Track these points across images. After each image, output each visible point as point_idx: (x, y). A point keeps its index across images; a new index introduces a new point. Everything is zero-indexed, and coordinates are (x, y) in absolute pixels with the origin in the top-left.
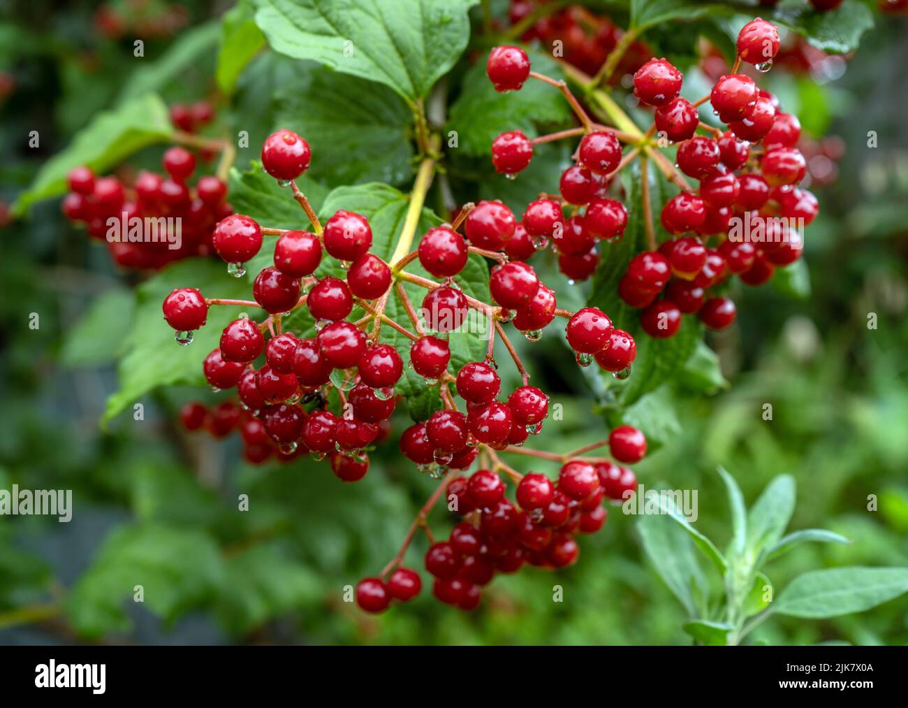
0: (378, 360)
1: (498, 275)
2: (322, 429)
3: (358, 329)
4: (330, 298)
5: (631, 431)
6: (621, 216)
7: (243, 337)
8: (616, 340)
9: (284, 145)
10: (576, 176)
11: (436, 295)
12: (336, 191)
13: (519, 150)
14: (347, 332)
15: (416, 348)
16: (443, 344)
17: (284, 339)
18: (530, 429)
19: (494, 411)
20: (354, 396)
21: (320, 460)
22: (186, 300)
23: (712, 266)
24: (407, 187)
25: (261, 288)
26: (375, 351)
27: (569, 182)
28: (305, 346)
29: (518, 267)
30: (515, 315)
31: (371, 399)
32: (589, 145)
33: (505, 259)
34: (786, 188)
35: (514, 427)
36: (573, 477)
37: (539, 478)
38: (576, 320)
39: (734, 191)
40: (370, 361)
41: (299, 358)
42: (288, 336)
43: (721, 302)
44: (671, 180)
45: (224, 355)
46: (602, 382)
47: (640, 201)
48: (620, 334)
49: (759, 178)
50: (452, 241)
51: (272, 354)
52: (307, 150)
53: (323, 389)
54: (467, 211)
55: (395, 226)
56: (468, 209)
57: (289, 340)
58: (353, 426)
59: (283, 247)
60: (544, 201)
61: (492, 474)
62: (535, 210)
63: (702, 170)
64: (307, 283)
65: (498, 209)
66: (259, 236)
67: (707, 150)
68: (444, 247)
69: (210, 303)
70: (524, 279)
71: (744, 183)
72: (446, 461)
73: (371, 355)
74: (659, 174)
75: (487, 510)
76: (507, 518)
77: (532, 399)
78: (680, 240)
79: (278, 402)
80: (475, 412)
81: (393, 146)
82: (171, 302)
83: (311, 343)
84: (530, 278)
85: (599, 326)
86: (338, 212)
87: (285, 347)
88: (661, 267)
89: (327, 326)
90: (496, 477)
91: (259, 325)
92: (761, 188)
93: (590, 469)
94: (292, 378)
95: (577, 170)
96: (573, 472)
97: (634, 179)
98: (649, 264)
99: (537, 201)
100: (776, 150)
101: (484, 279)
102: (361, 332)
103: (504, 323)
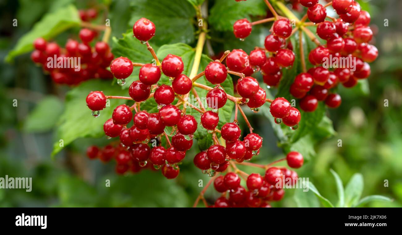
0: (186, 122)
1: (241, 83)
2: (159, 154)
3: (177, 108)
4: (165, 94)
5: (296, 154)
6: (292, 57)
7: (123, 113)
8: (292, 112)
9: (144, 25)
10: (272, 39)
11: (212, 92)
12: (162, 47)
13: (246, 28)
14: (172, 109)
15: (203, 117)
16: (216, 115)
17: (142, 113)
18: (254, 153)
19: (238, 145)
20: (174, 139)
21: (158, 169)
22: (97, 97)
23: (332, 79)
24: (194, 45)
25: (133, 91)
26: (185, 118)
27: (268, 42)
28: (153, 116)
29: (250, 79)
30: (249, 101)
31: (183, 140)
32: (277, 25)
33: (243, 76)
34: (363, 44)
35: (247, 152)
36: (271, 175)
37: (256, 175)
38: (275, 103)
39: (342, 45)
40: (183, 123)
41: (150, 122)
42: (144, 112)
43: (334, 96)
44: (313, 41)
45: (115, 121)
46: (282, 132)
47: (299, 50)
48: (294, 110)
49: (352, 40)
50: (220, 68)
51: (137, 121)
52: (154, 27)
53: (159, 137)
54: (227, 54)
55: (189, 62)
56: (227, 53)
57: (145, 114)
58: (174, 153)
59: (143, 71)
60: (258, 50)
61: (235, 174)
62: (254, 54)
63: (328, 36)
64: (154, 87)
65: (241, 53)
66: (131, 66)
67: (330, 27)
68: (217, 70)
69: (107, 98)
70: (253, 84)
71: (346, 42)
72: (216, 168)
73: (183, 120)
74: (307, 38)
75: (233, 191)
76: (242, 194)
77: (255, 139)
78: (317, 68)
79: (139, 142)
80: (229, 145)
81: (185, 27)
82: (90, 97)
83: (155, 115)
84: (255, 84)
85: (285, 106)
86: (168, 55)
87: (143, 117)
88: (310, 80)
89: (163, 107)
90: (237, 175)
91: (130, 107)
92: (353, 44)
93: (279, 171)
94: (145, 131)
95: (272, 37)
96: (272, 172)
97: (296, 41)
98: (304, 78)
99: (254, 50)
100: (359, 27)
101: (231, 86)
102: (179, 109)
103: (242, 105)
